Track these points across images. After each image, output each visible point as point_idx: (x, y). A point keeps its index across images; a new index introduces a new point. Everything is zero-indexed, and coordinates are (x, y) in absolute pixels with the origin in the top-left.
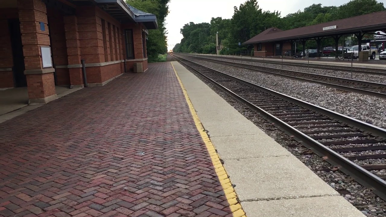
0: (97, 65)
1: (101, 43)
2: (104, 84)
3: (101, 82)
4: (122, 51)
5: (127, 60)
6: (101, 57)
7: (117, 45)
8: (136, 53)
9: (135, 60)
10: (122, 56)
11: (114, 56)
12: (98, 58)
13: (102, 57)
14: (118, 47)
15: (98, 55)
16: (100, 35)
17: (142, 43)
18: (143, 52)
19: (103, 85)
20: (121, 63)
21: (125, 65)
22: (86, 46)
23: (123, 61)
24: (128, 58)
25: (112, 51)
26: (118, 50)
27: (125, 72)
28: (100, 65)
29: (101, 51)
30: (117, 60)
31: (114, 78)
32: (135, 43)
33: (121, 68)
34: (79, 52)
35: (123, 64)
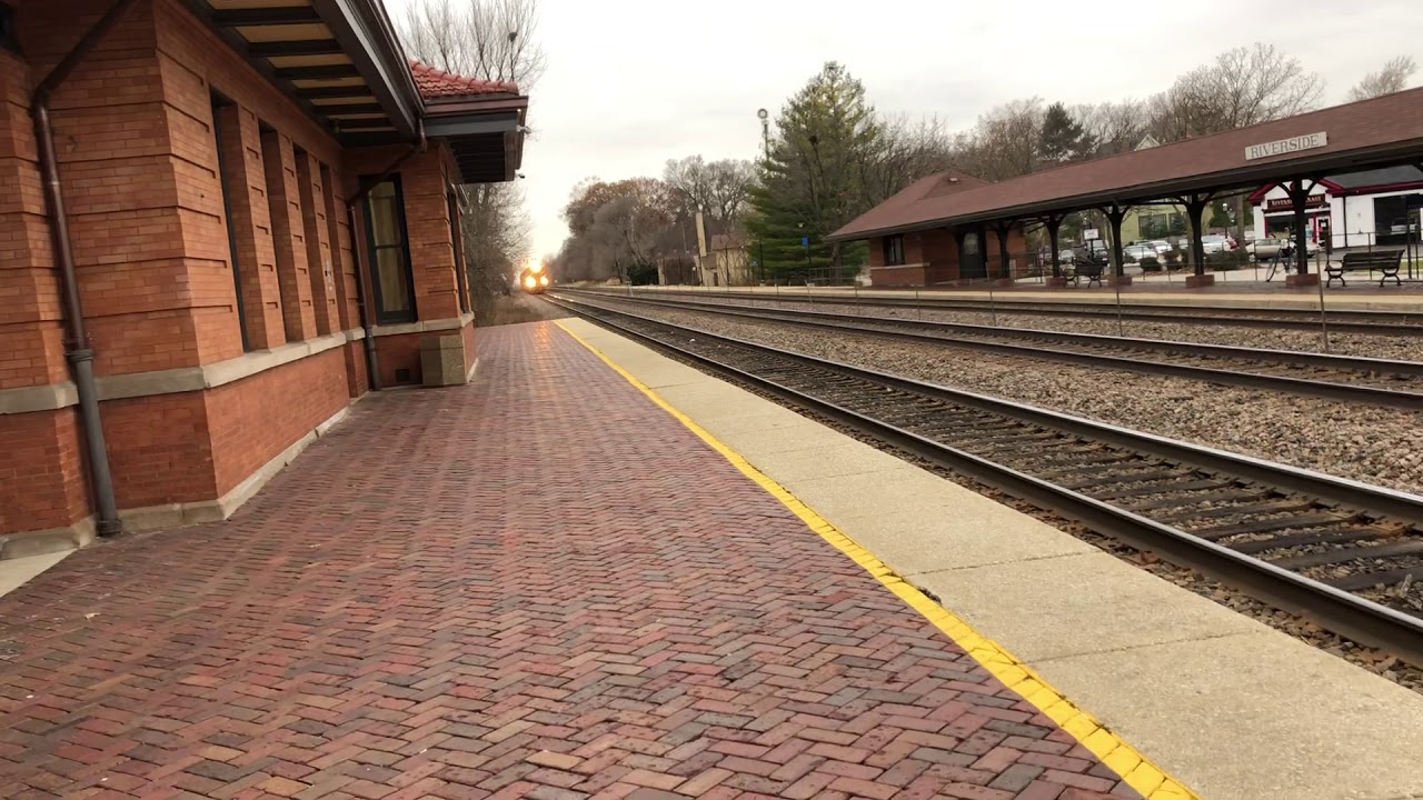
0: (183, 379)
1: (204, 237)
2: (232, 500)
3: (215, 497)
4: (349, 286)
5: (376, 330)
6: (209, 327)
7: (325, 253)
8: (421, 291)
9: (420, 327)
10: (352, 309)
11: (308, 317)
12: (190, 336)
13: (214, 327)
14: (327, 265)
15: (189, 316)
16: (198, 188)
17: (451, 241)
18: (456, 287)
19: (227, 515)
20: (347, 347)
21: (367, 352)
22: (102, 260)
23: (359, 334)
24: (386, 318)
25: (295, 288)
26: (329, 281)
27: (372, 387)
28: (200, 377)
29: (207, 285)
30: (323, 331)
31: (311, 436)
32: (416, 244)
33: (350, 367)
34: (40, 298)
35: (358, 351)
